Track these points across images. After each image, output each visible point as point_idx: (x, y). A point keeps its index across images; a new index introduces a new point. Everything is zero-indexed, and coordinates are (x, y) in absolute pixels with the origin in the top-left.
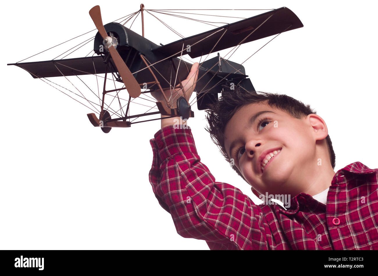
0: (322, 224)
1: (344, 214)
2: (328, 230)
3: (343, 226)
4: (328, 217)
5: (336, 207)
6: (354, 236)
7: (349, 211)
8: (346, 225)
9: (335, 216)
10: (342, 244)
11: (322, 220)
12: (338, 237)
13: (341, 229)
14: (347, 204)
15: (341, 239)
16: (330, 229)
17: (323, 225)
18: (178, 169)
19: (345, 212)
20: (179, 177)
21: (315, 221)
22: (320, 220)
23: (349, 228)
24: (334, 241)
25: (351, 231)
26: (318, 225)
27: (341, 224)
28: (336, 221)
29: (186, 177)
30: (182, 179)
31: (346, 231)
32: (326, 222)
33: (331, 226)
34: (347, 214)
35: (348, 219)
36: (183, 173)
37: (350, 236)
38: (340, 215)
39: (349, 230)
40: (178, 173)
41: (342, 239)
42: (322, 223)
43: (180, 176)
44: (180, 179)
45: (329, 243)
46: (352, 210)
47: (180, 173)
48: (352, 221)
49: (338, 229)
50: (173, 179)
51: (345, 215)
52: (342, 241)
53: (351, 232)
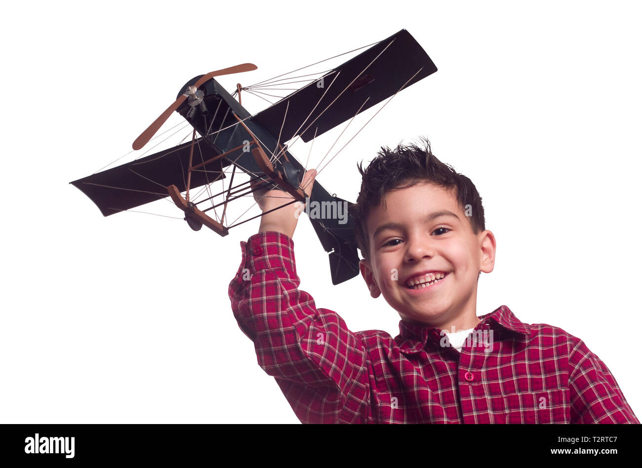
0: (449, 376)
1: (479, 370)
2: (456, 385)
3: (476, 384)
4: (460, 369)
5: (472, 358)
6: (489, 398)
7: (487, 367)
8: (481, 384)
9: (469, 370)
10: (473, 404)
11: (451, 371)
12: (468, 395)
13: (473, 387)
14: (485, 358)
15: (472, 398)
16: (460, 384)
17: (451, 377)
18: (280, 286)
19: (481, 368)
20: (280, 296)
21: (441, 369)
22: (448, 370)
23: (484, 388)
24: (462, 399)
25: (486, 391)
26: (445, 375)
27: (474, 381)
28: (469, 376)
29: (288, 298)
30: (284, 299)
31: (479, 391)
32: (457, 374)
33: (462, 381)
34: (483, 370)
35: (483, 377)
36: (286, 292)
37: (483, 398)
38: (475, 370)
39: (483, 389)
40: (280, 290)
41: (474, 399)
42: (450, 374)
43: (281, 294)
44: (282, 299)
45: (455, 401)
46: (490, 367)
47: (282, 291)
48: (488, 380)
49: (470, 387)
50: (271, 297)
51: (481, 372)
52: (472, 401)
53: (485, 393)
